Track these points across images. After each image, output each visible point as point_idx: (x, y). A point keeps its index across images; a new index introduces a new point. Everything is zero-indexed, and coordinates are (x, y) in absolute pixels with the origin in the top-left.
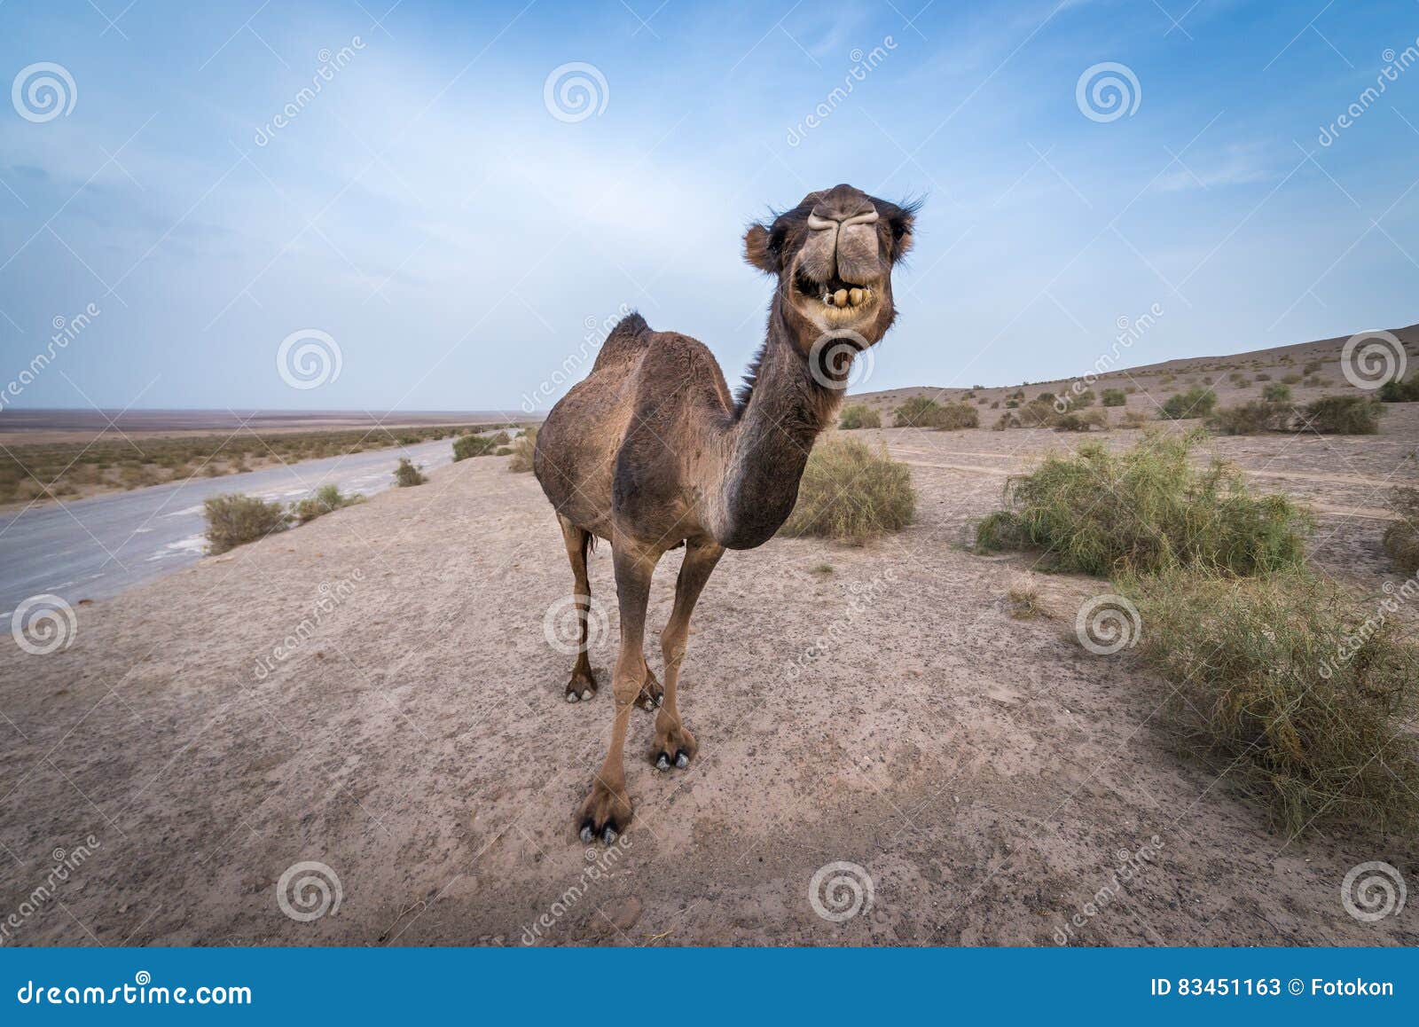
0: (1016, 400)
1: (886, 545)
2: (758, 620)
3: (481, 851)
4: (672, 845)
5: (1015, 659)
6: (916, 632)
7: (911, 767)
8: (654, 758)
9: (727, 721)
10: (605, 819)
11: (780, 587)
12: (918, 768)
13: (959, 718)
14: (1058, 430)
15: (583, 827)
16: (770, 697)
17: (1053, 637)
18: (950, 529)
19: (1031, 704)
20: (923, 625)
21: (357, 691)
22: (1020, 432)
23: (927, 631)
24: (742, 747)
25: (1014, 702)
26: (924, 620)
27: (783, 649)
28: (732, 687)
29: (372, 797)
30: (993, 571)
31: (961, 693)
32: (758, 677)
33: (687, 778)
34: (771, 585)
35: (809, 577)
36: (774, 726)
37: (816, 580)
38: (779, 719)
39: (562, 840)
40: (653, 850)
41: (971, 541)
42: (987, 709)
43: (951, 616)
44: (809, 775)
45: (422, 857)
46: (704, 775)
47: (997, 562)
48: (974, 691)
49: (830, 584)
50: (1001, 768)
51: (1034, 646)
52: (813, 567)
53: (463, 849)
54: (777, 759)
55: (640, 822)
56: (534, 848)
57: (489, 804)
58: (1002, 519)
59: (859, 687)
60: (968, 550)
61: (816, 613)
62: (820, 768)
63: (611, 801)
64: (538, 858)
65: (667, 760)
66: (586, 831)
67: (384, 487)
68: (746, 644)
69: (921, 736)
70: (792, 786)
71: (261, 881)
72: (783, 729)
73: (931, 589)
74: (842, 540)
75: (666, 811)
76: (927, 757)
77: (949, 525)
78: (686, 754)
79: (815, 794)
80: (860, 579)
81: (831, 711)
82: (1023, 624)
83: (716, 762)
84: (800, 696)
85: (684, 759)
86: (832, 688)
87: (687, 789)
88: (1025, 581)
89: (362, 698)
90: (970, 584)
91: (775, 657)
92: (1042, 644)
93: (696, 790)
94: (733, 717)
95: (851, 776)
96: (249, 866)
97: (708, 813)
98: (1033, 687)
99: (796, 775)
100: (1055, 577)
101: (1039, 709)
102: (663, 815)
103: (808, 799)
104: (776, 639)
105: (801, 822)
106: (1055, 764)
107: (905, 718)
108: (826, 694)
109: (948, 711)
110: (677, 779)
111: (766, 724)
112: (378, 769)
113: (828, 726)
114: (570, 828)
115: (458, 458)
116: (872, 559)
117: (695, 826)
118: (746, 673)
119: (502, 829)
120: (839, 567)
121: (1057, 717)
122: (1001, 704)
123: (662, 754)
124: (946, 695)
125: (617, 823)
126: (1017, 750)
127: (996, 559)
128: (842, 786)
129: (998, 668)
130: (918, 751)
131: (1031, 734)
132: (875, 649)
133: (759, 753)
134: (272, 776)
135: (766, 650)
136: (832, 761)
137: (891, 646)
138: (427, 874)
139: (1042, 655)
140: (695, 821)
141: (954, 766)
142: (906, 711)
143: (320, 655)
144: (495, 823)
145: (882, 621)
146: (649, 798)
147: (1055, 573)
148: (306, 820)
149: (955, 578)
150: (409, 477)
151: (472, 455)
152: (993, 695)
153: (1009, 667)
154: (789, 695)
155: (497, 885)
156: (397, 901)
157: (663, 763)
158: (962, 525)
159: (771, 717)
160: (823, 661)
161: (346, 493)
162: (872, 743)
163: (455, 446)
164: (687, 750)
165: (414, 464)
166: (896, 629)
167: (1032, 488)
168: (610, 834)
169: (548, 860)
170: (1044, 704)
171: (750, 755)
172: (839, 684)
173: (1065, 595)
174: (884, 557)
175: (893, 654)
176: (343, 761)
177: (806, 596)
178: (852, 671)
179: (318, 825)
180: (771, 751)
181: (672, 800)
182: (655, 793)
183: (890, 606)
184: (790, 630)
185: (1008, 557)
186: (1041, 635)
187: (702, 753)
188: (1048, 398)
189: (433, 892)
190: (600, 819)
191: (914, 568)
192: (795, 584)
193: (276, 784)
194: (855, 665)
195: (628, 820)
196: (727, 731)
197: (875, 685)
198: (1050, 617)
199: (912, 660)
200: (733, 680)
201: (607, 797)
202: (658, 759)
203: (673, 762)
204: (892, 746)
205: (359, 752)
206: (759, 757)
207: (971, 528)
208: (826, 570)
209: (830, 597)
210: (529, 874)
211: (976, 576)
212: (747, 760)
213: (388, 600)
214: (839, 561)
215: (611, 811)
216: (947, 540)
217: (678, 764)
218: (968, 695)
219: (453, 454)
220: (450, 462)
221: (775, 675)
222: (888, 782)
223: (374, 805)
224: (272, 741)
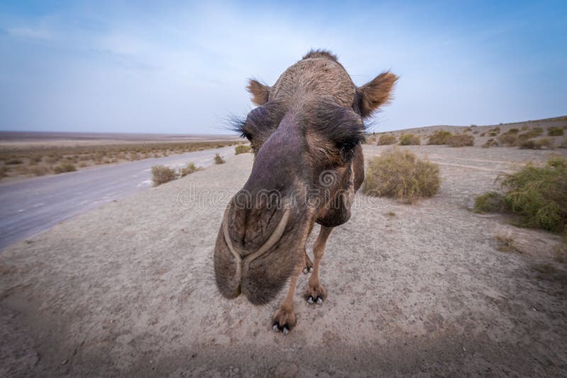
0: (495, 132)
1: (423, 204)
2: (357, 236)
3: (232, 326)
4: (313, 341)
5: (499, 274)
6: (440, 251)
7: (437, 326)
8: (307, 297)
9: (341, 284)
10: (284, 323)
11: (368, 220)
12: (441, 327)
13: (465, 303)
14: (522, 148)
15: (275, 324)
16: (363, 276)
17: (523, 264)
18: (458, 198)
19: (511, 302)
20: (444, 248)
21: (194, 246)
22: (499, 149)
23: (446, 252)
24: (348, 299)
25: (500, 299)
26: (445, 245)
27: (369, 251)
28: (344, 268)
29: (194, 293)
30: (484, 223)
31: (467, 289)
32: (357, 265)
33: (321, 310)
34: (364, 219)
35: (383, 217)
36: (364, 291)
37: (386, 219)
38: (366, 287)
39: (265, 328)
40: (304, 342)
41: (472, 205)
42: (482, 301)
43: (460, 245)
44: (381, 320)
45: (210, 324)
46: (329, 310)
47: (487, 218)
48: (474, 289)
49: (394, 221)
50: (492, 337)
51: (511, 268)
52: (385, 212)
53: (226, 324)
54: (366, 308)
55: (298, 328)
56: (253, 330)
57: (237, 305)
58: (492, 196)
59: (409, 277)
60: (469, 210)
61: (386, 236)
62: (388, 317)
63: (287, 315)
64: (255, 334)
65: (313, 299)
66: (275, 327)
67: (211, 164)
68: (351, 247)
69: (443, 310)
70: (373, 324)
71: (154, 321)
72: (369, 293)
73: (448, 229)
74: (401, 200)
75: (311, 324)
76: (447, 322)
77: (459, 196)
78: (321, 298)
79: (384, 331)
80: (410, 220)
81: (393, 288)
82: (503, 254)
83: (335, 304)
84: (378, 277)
85: (320, 300)
86: (394, 275)
87: (321, 315)
88: (507, 231)
89: (195, 249)
90: (471, 228)
91: (365, 255)
92: (516, 267)
93: (325, 316)
94: (344, 283)
95: (404, 324)
96: (151, 313)
97: (330, 329)
98: (511, 292)
99: (375, 319)
100: (523, 230)
101: (515, 305)
102: (309, 325)
103: (381, 332)
104: (366, 246)
105: (377, 343)
106: (527, 340)
107: (434, 298)
108: (391, 278)
109: (459, 298)
110: (317, 309)
111: (360, 289)
112: (198, 281)
113: (391, 296)
114: (269, 323)
115: (237, 154)
116: (415, 211)
117: (324, 335)
118: (351, 262)
119: (241, 317)
120: (398, 213)
121: (528, 312)
122: (492, 299)
123: (310, 296)
124: (458, 288)
125: (288, 326)
126: (502, 327)
127: (485, 216)
128: (398, 329)
129: (488, 278)
130: (441, 318)
131: (511, 319)
132: (418, 258)
133: (356, 303)
134: (163, 277)
135: (361, 251)
136: (394, 315)
137: (426, 257)
138: (212, 332)
139: (516, 274)
140: (324, 332)
141: (463, 330)
142: (434, 294)
143: (183, 230)
144: (239, 314)
145: (421, 243)
146: (304, 316)
147: (523, 227)
148: (172, 298)
149: (461, 225)
150: (219, 161)
151: (242, 152)
152: (486, 293)
153: (495, 278)
154: (372, 276)
155: (238, 343)
156: (200, 341)
157: (310, 300)
158: (466, 196)
159: (362, 286)
160: (389, 261)
161: (197, 166)
162: (416, 309)
163: (236, 149)
164: (322, 296)
165: (221, 155)
166: (429, 249)
167: (516, 181)
168: (285, 330)
169: (259, 337)
170: (519, 303)
171: (352, 304)
172: (398, 274)
173: (529, 240)
174: (422, 210)
175: (427, 262)
176: (186, 275)
177: (381, 226)
178: (405, 268)
179: (176, 301)
180: (362, 303)
181: (314, 319)
182: (307, 314)
183: (425, 236)
184: (373, 242)
185: (493, 215)
186: (515, 262)
187: (328, 298)
188: (514, 131)
189: (213, 340)
190: (282, 323)
191: (438, 217)
192: (376, 219)
193: (163, 281)
194: (406, 265)
195: (294, 325)
196: (342, 290)
197: (416, 277)
198: (521, 253)
199: (438, 267)
200: (344, 264)
201: (285, 314)
202: (309, 298)
203: (315, 301)
204: (427, 312)
205: (192, 272)
206: (356, 305)
207: (472, 199)
208: (392, 215)
209: (393, 228)
210: (251, 341)
211: (475, 224)
212: (350, 306)
214: (399, 210)
215: (287, 320)
216: (458, 204)
217: (318, 302)
218: (471, 291)
219: (235, 152)
220: (234, 155)
221: (365, 264)
222: (424, 332)
223: (195, 296)
224: (164, 263)
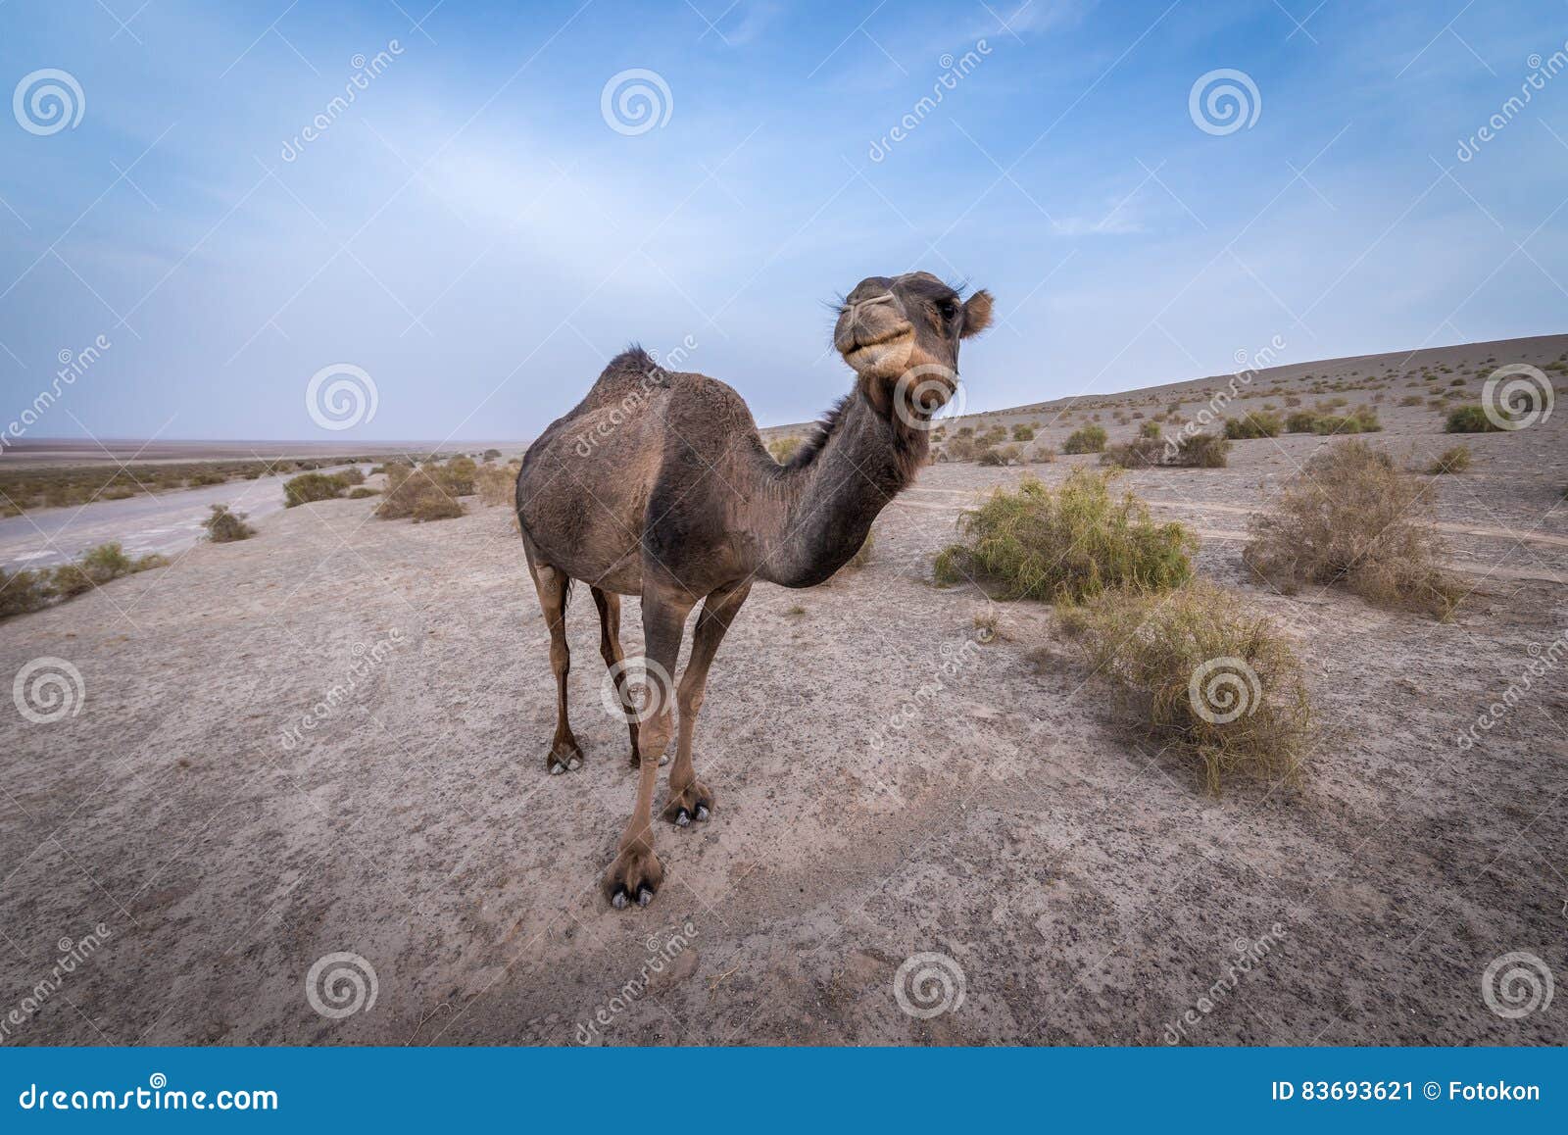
0: (939, 434)
1: (851, 583)
2: (741, 667)
3: (499, 941)
4: (711, 893)
5: (988, 680)
6: (897, 664)
7: (920, 785)
8: (672, 816)
9: (738, 769)
10: (638, 881)
11: (756, 633)
12: (926, 786)
13: (952, 737)
14: (982, 465)
15: (615, 893)
16: (777, 742)
17: (1015, 658)
18: (906, 564)
19: (1009, 717)
20: (902, 657)
21: (258, 800)
22: (949, 467)
23: (908, 663)
24: (759, 791)
25: (996, 717)
26: (902, 652)
27: (774, 692)
28: (733, 737)
29: (335, 911)
30: (953, 602)
31: (950, 715)
32: (756, 723)
33: (711, 829)
34: (745, 631)
35: (782, 620)
36: (787, 767)
37: (789, 624)
38: (789, 760)
39: (593, 911)
40: (693, 902)
41: (929, 573)
42: (973, 727)
43: (925, 648)
44: (831, 806)
45: (428, 960)
46: (728, 823)
47: (954, 593)
48: (960, 712)
49: (805, 626)
50: (994, 774)
51: (1001, 667)
52: (785, 610)
53: (477, 943)
54: (797, 797)
55: (673, 877)
56: (562, 928)
57: (495, 892)
58: (955, 552)
59: (859, 721)
60: (927, 583)
61: (800, 655)
62: (840, 799)
64: (569, 934)
65: (687, 816)
66: (619, 898)
67: (190, 543)
68: (735, 693)
69: (923, 757)
70: (818, 820)
71: (213, 1029)
72: (796, 768)
73: (901, 622)
75: (697, 864)
76: (932, 774)
77: (906, 560)
78: (706, 807)
79: (840, 823)
80: (833, 618)
81: (837, 746)
82: (988, 648)
83: (736, 810)
84: (805, 735)
85: (705, 811)
86: (833, 723)
87: (713, 839)
88: (987, 609)
89: (269, 806)
90: (936, 615)
91: (769, 702)
92: (1007, 664)
93: (723, 839)
94: (742, 765)
95: (868, 801)
96: (187, 1017)
97: (741, 858)
98: (1007, 702)
99: (819, 809)
100: (1006, 604)
101: (1015, 721)
102: (695, 868)
103: (834, 829)
104: (766, 685)
105: (832, 850)
106: (1036, 765)
107: (906, 743)
108: (828, 731)
109: (943, 732)
110: (700, 833)
111: (778, 766)
112: (331, 881)
113: (838, 761)
114: (598, 897)
115: (293, 502)
116: (840, 598)
117: (731, 873)
118: (744, 722)
119: (518, 913)
120: (811, 608)
121: (1031, 726)
122: (985, 720)
123: (681, 809)
124: (937, 718)
125: (649, 884)
126: (1004, 757)
127: (953, 591)
128: (863, 812)
129: (975, 690)
130: (923, 771)
131: (1014, 743)
132: (864, 684)
133: (777, 794)
134: (178, 912)
135: (758, 696)
136: (850, 791)
137: (878, 679)
138: (441, 977)
139: (1010, 674)
140: (729, 868)
141: (956, 779)
142: (905, 737)
143: (184, 764)
144: (509, 909)
145: (863, 657)
146: (677, 854)
147: (1006, 600)
148: (250, 952)
149: (920, 612)
150: (227, 529)
151: (311, 499)
152: (976, 713)
153: (984, 688)
154: (794, 736)
155: (530, 969)
156: (411, 1011)
157: (683, 819)
158: (917, 559)
159: (780, 759)
160: (818, 701)
162: (882, 769)
163: (286, 488)
164: (703, 802)
166: (879, 663)
167: (985, 522)
168: (645, 895)
169: (580, 938)
170: (1018, 716)
171: (769, 797)
172: (839, 720)
173: (1017, 620)
174: (852, 596)
175: (882, 687)
176: (276, 880)
177: (784, 640)
178: (848, 706)
179: (271, 953)
180: (789, 790)
181: (701, 853)
182: (681, 849)
183: (868, 643)
184: (777, 674)
185: (962, 588)
186: (1005, 657)
187: (720, 803)
188: (966, 432)
189: (455, 992)
190: (631, 883)
191: (883, 604)
192: (770, 628)
193: (185, 921)
194: (849, 701)
195: (660, 880)
196: (742, 779)
197: (873, 718)
198: (1009, 640)
199: (900, 691)
200: (731, 730)
201: (636, 860)
202: (678, 816)
203: (693, 816)
204: (900, 769)
205: (294, 867)
206: (778, 797)
207: (927, 564)
208: (799, 612)
209: (808, 639)
210: (564, 950)
211: (939, 608)
212: (767, 803)
213: (258, 687)
214: (809, 602)
215: (643, 874)
216: (906, 574)
217: (699, 816)
218: (956, 716)
219: (284, 497)
220: (280, 508)
221: (774, 719)
222: (901, 802)
223: (342, 919)
224: (154, 875)
